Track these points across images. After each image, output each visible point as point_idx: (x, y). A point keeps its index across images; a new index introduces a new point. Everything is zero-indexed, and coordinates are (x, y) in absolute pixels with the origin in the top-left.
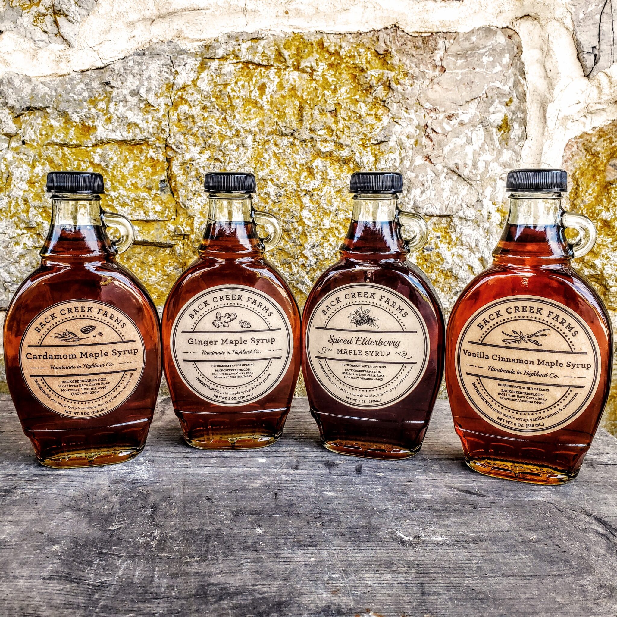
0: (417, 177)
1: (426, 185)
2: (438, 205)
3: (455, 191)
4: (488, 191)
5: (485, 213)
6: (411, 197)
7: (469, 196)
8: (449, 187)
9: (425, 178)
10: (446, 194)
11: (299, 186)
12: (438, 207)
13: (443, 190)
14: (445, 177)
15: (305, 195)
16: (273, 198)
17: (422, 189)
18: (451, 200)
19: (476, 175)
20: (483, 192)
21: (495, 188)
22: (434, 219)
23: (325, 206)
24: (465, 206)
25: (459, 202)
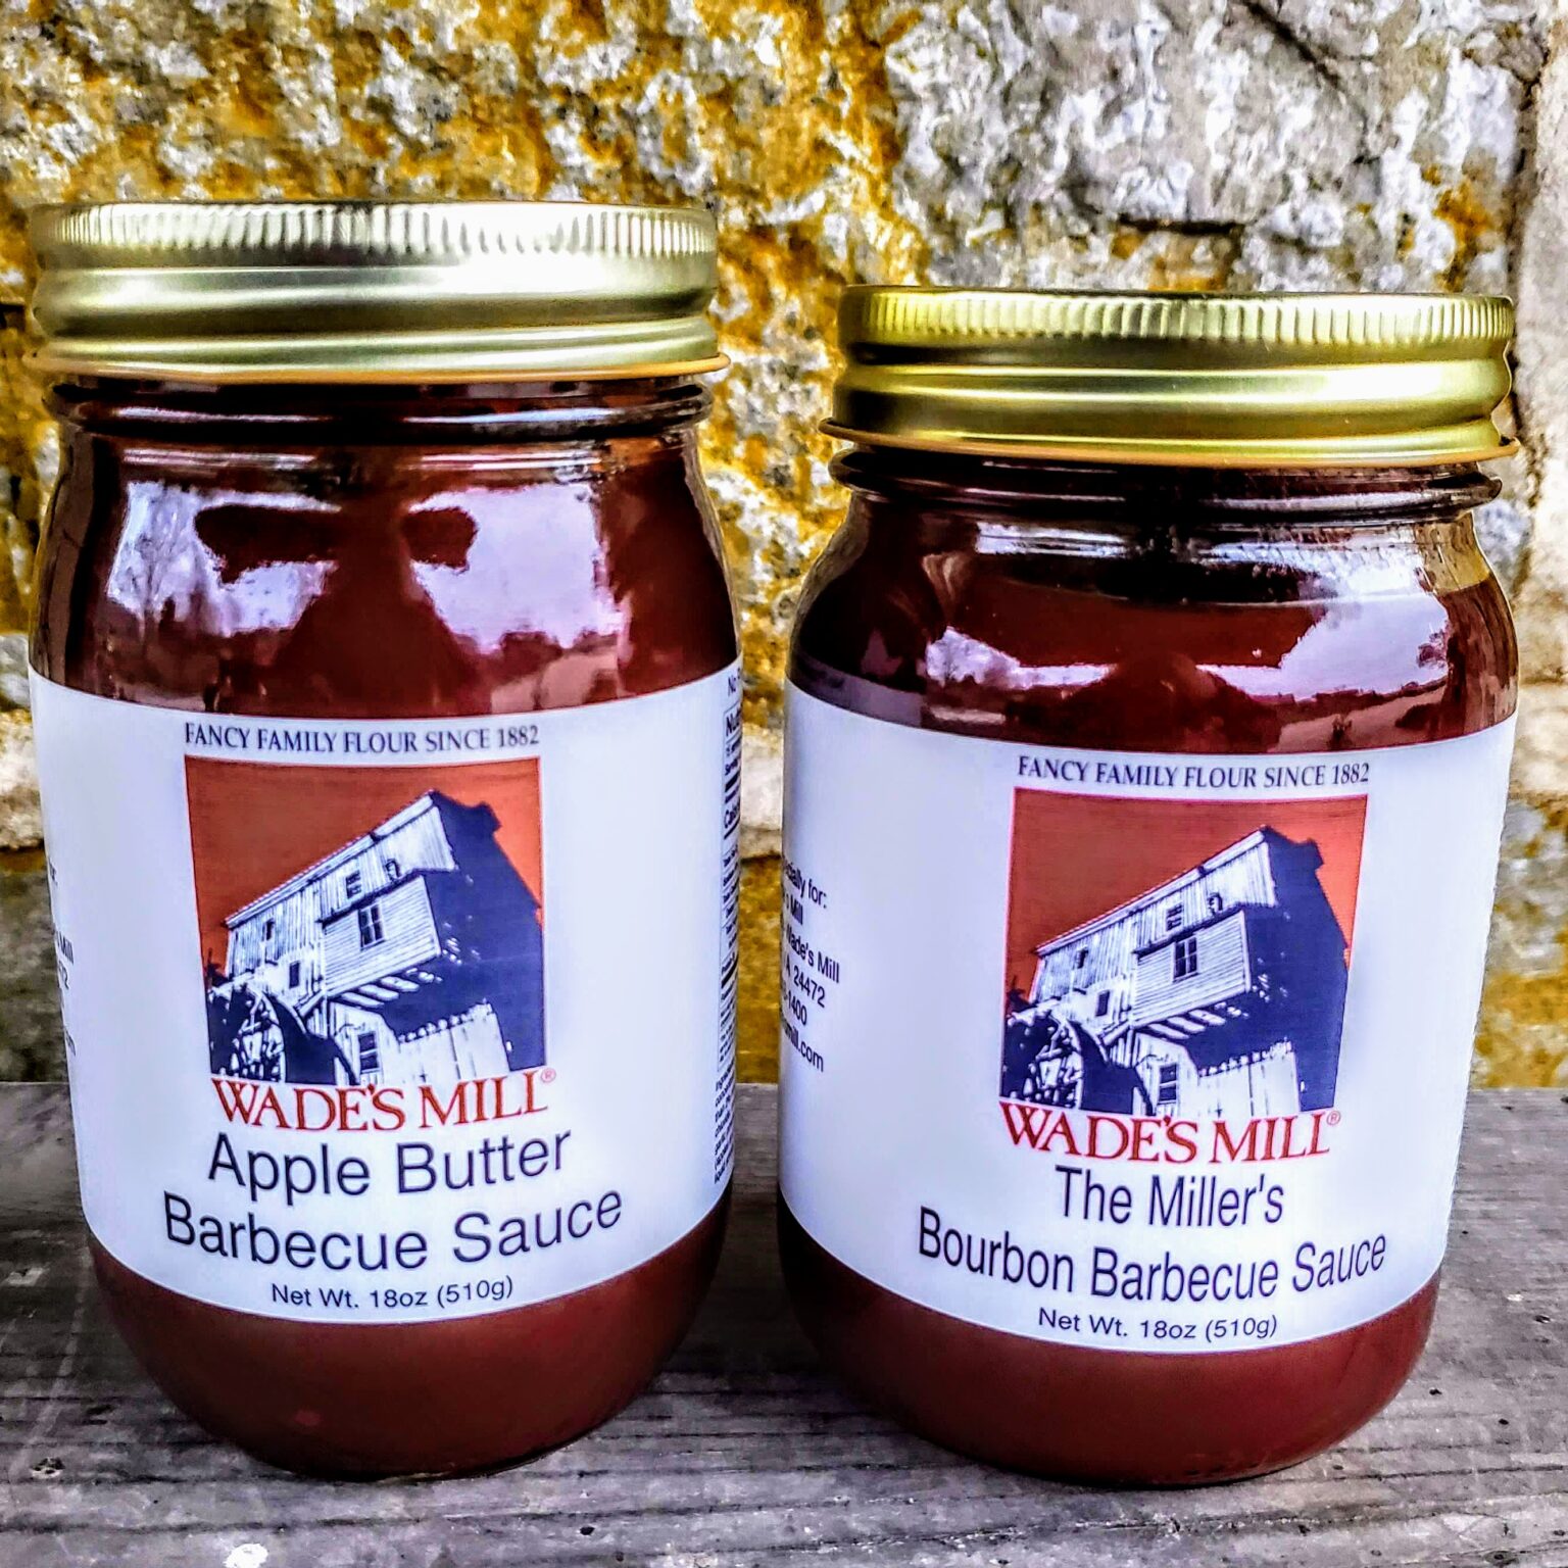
0: (1086, 32)
1: (1129, 73)
2: (1181, 174)
3: (1260, 107)
4: (1409, 113)
5: (1388, 221)
6: (1060, 133)
7: (1321, 131)
8: (1235, 87)
9: (1125, 41)
10: (1218, 121)
11: (529, 67)
12: (1181, 185)
13: (1204, 100)
14: (1218, 40)
15: (561, 114)
16: (409, 128)
17: (1111, 94)
18: (1240, 151)
19: (1359, 30)
20: (1388, 117)
21: (1438, 99)
22: (1162, 244)
23: (656, 168)
24: (1300, 183)
25: (1277, 165)
